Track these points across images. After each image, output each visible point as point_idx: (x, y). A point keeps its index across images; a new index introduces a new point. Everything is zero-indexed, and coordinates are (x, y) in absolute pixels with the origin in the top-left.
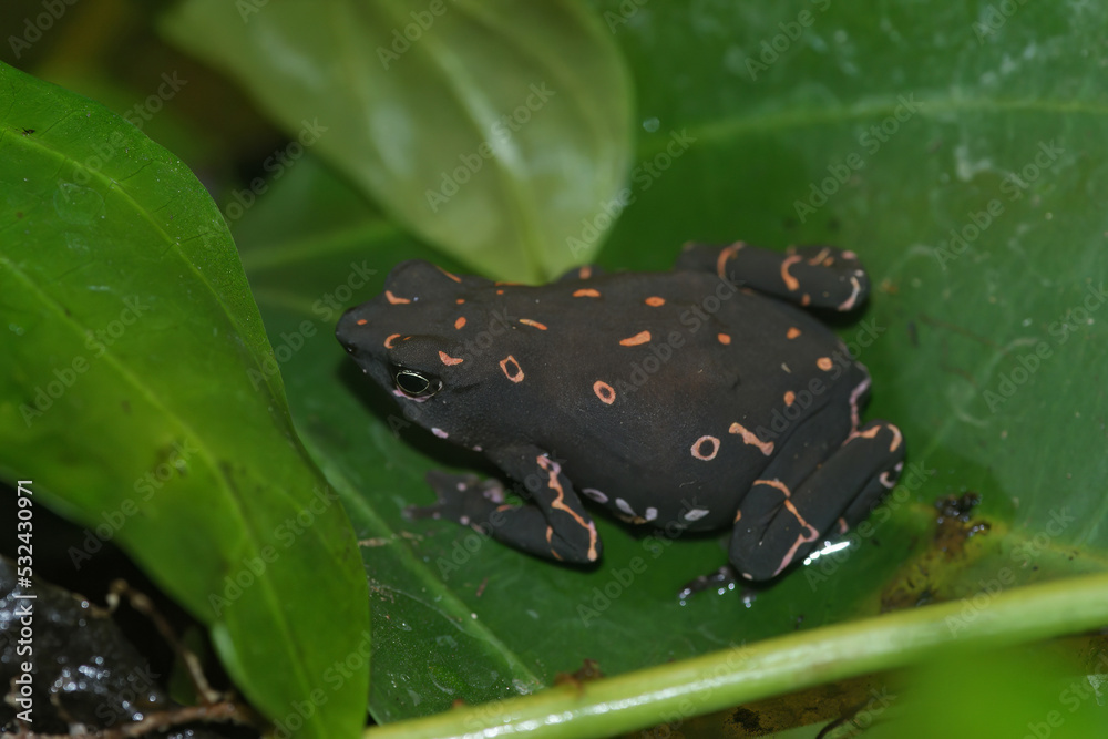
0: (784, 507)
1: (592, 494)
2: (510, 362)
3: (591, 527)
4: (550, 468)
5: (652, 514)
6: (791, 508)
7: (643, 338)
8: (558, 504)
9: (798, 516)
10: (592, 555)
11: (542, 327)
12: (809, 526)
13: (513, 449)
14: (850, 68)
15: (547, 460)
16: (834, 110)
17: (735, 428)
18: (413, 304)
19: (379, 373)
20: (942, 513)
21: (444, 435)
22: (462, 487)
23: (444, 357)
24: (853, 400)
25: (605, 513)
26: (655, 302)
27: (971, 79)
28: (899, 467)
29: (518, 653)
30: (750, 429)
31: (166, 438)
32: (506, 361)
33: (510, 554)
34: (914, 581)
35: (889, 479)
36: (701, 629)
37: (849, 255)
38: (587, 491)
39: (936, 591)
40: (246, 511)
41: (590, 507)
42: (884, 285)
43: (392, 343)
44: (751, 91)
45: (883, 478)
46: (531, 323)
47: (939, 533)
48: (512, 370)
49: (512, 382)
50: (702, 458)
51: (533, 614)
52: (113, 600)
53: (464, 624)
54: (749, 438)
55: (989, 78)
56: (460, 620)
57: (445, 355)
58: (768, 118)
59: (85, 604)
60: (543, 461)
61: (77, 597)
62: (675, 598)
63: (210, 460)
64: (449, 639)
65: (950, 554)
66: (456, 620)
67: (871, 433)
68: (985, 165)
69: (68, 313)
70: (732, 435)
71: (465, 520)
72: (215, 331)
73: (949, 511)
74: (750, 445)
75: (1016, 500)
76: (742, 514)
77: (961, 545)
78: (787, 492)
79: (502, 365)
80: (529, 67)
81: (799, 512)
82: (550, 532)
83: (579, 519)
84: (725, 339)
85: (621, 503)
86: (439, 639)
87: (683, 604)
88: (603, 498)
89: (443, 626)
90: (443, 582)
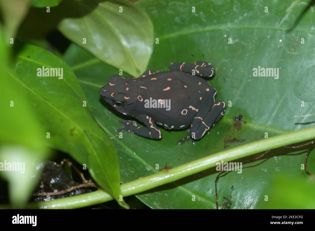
0: (202, 123)
1: (158, 124)
2: (140, 97)
3: (159, 131)
4: (149, 119)
5: (172, 127)
6: (203, 123)
7: (168, 88)
8: (152, 127)
9: (205, 125)
10: (160, 137)
11: (145, 88)
12: (208, 127)
13: (141, 116)
14: (204, 20)
15: (148, 117)
16: (201, 29)
17: (190, 107)
18: (115, 85)
19: (110, 102)
20: (235, 120)
21: (126, 114)
22: (128, 124)
23: (126, 98)
24: (214, 97)
25: (162, 127)
26: (169, 79)
27: (232, 21)
28: (225, 111)
29: (146, 161)
30: (193, 107)
31: (72, 127)
32: (139, 97)
33: (140, 137)
34: (231, 137)
35: (223, 114)
36: (185, 151)
37: (209, 64)
38: (157, 123)
39: (236, 138)
40: (90, 140)
41: (158, 126)
42: (217, 69)
43: (113, 95)
44: (181, 26)
45: (222, 113)
46: (143, 87)
47: (235, 125)
48: (140, 99)
49: (140, 101)
50: (184, 114)
51: (147, 151)
52: (62, 163)
53: (133, 155)
54: (193, 109)
55: (236, 21)
56: (132, 154)
57: (126, 97)
58: (185, 31)
59: (55, 164)
60: (147, 117)
61: (53, 162)
62: (178, 144)
63: (82, 130)
64: (130, 159)
65: (238, 129)
66: (131, 155)
67: (219, 104)
68: (237, 40)
69: (45, 99)
70: (190, 108)
71: (129, 131)
72: (76, 99)
73: (237, 120)
74: (194, 110)
75: (252, 116)
76: (193, 125)
77: (240, 127)
78: (202, 119)
79: (138, 98)
80: (129, 23)
81: (205, 124)
82: (150, 133)
83: (157, 130)
84: (186, 87)
85: (165, 125)
86: (128, 160)
87: (179, 145)
88: (161, 124)
89: (128, 156)
90: (127, 146)
